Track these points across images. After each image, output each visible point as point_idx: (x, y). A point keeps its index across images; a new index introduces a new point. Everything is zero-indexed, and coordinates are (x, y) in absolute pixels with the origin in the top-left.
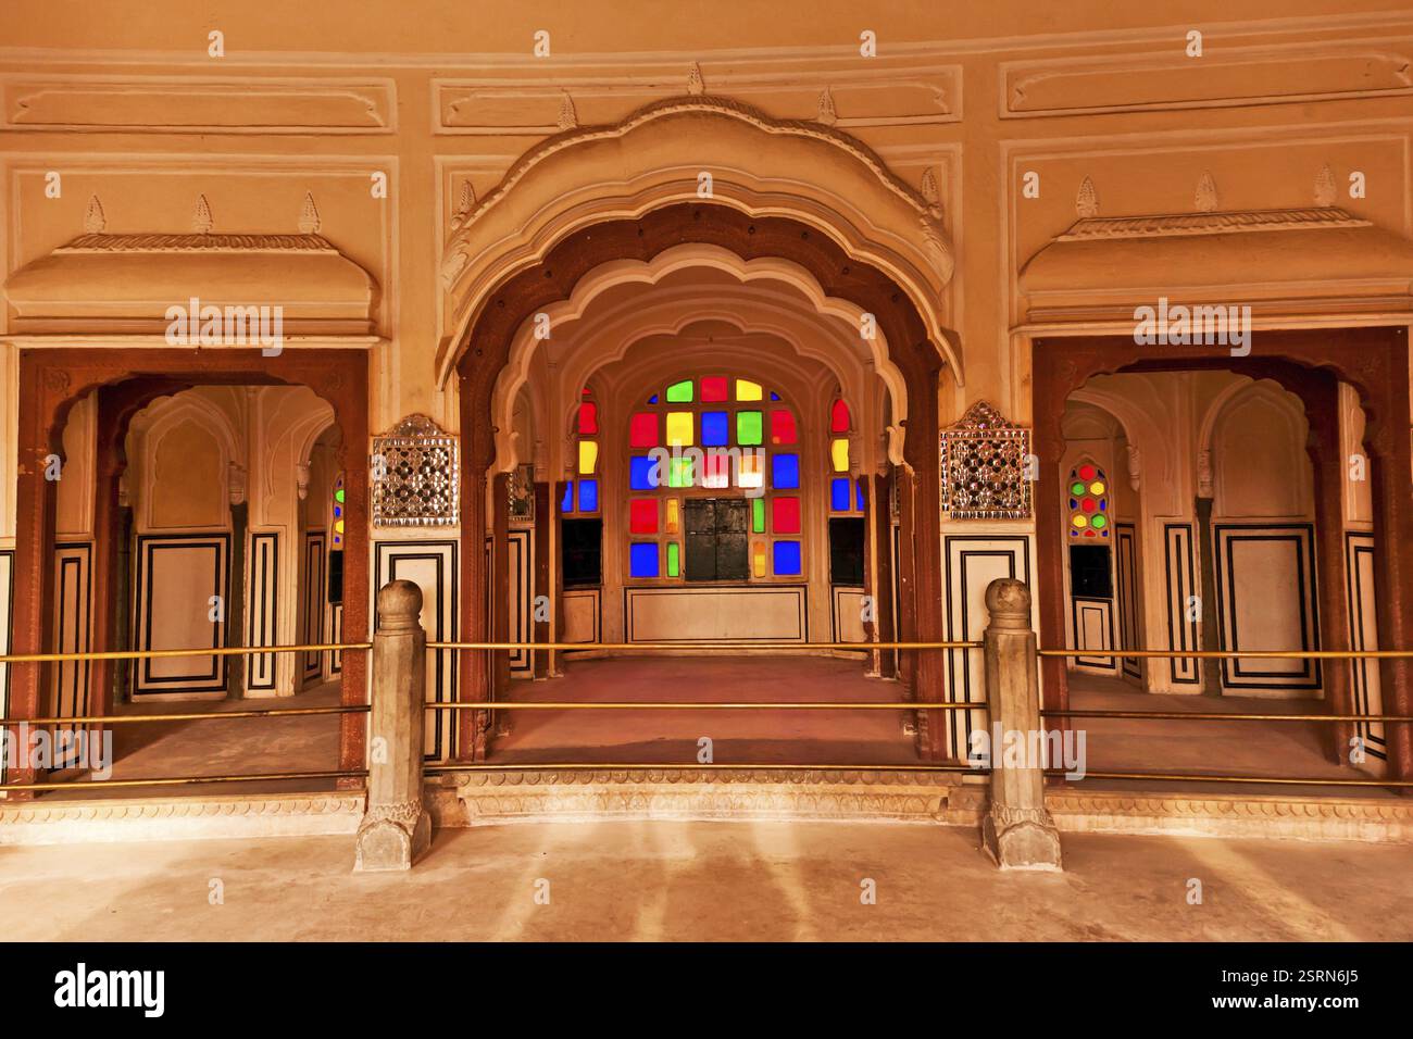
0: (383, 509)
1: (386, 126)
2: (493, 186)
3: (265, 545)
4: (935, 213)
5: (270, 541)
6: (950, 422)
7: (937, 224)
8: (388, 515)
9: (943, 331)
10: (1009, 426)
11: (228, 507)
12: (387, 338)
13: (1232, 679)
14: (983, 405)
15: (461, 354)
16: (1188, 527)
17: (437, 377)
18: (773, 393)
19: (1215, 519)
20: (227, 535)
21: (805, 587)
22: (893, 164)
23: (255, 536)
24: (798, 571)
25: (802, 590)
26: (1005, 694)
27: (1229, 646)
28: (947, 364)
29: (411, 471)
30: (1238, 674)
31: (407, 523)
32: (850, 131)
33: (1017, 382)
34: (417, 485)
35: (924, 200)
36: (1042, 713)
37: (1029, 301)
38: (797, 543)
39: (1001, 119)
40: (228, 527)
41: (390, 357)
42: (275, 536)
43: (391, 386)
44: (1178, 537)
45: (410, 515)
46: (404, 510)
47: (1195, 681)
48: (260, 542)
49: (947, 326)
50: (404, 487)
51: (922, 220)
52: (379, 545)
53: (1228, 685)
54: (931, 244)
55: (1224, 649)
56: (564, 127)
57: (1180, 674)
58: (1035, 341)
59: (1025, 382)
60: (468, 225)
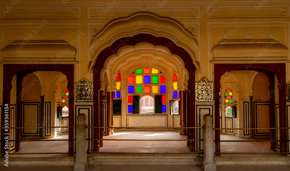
0: (77, 98)
1: (79, 17)
2: (101, 30)
3: (48, 105)
4: (194, 37)
5: (49, 104)
6: (198, 81)
7: (195, 40)
8: (78, 100)
9: (196, 62)
10: (209, 82)
11: (40, 97)
12: (78, 62)
13: (256, 134)
14: (204, 78)
15: (94, 66)
16: (248, 102)
17: (89, 70)
18: (160, 72)
19: (253, 101)
20: (40, 102)
21: (167, 115)
22: (185, 26)
23: (46, 103)
24: (166, 112)
25: (166, 116)
26: (207, 137)
27: (255, 127)
28: (197, 68)
29: (83, 90)
30: (257, 133)
31: (82, 101)
32: (177, 19)
33: (211, 73)
34: (84, 93)
35: (192, 34)
36: (214, 141)
37: (214, 56)
38: (166, 106)
39: (208, 18)
40: (40, 101)
41: (78, 66)
42: (50, 103)
43: (79, 72)
44: (246, 104)
45: (83, 100)
46: (81, 98)
47: (249, 135)
48: (47, 104)
49: (197, 61)
50: (81, 94)
51: (192, 39)
52: (76, 106)
53: (255, 136)
54: (193, 44)
55: (254, 128)
56: (116, 17)
57: (245, 133)
58: (215, 64)
59: (213, 73)
60: (95, 38)
